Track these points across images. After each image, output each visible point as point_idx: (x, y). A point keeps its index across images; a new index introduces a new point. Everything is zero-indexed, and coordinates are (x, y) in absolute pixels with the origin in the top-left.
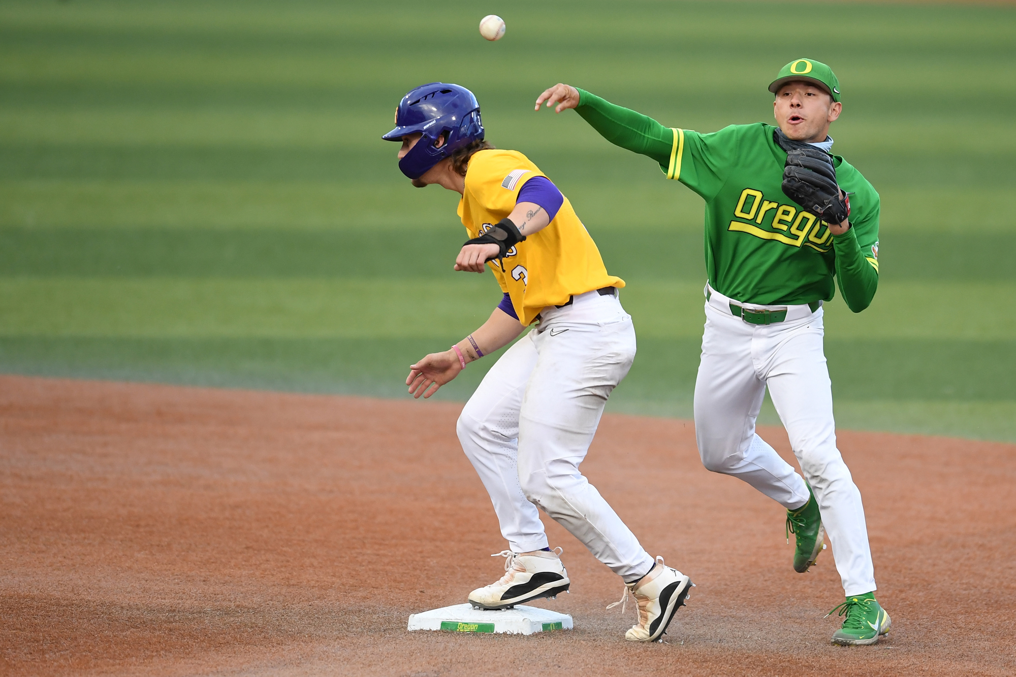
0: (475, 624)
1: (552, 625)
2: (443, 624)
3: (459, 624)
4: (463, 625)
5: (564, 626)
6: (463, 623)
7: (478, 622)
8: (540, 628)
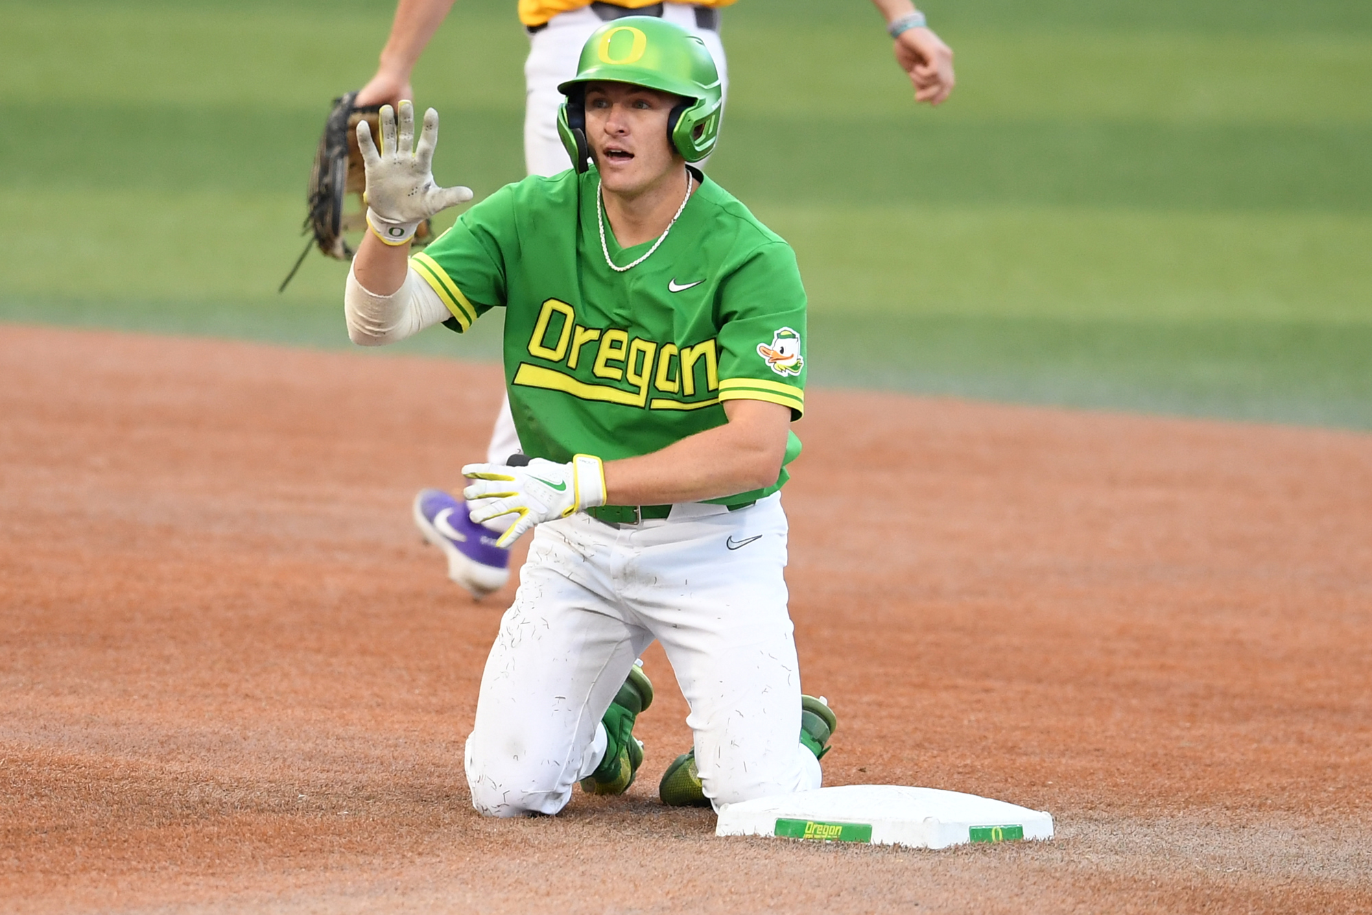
0: (836, 824)
1: (996, 831)
2: (780, 824)
3: (809, 823)
4: (815, 826)
5: (1028, 835)
6: (816, 823)
7: (842, 821)
8: (964, 838)
